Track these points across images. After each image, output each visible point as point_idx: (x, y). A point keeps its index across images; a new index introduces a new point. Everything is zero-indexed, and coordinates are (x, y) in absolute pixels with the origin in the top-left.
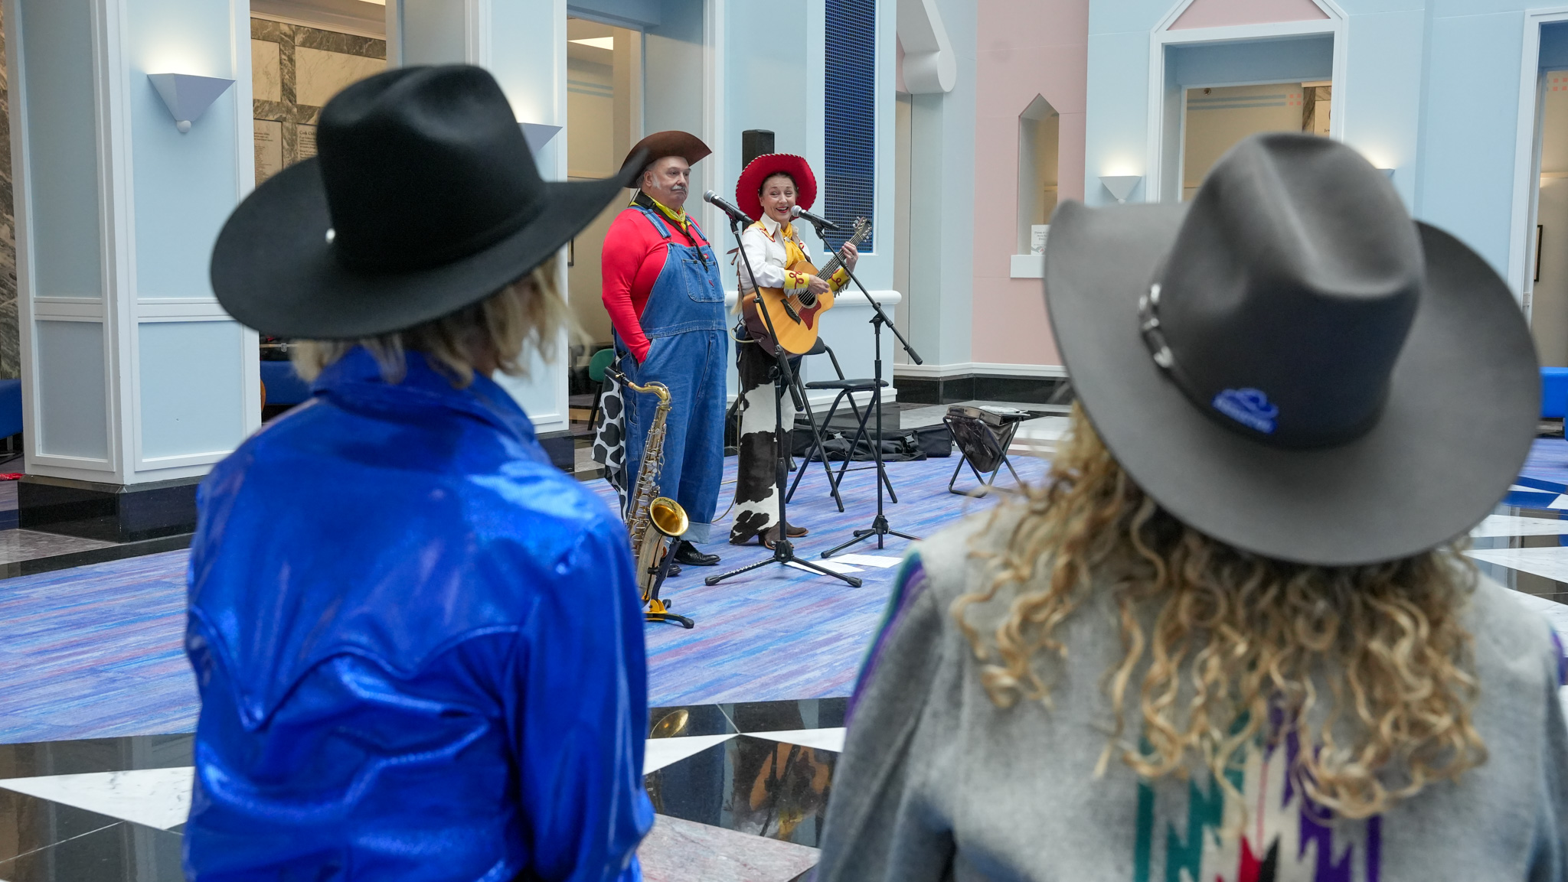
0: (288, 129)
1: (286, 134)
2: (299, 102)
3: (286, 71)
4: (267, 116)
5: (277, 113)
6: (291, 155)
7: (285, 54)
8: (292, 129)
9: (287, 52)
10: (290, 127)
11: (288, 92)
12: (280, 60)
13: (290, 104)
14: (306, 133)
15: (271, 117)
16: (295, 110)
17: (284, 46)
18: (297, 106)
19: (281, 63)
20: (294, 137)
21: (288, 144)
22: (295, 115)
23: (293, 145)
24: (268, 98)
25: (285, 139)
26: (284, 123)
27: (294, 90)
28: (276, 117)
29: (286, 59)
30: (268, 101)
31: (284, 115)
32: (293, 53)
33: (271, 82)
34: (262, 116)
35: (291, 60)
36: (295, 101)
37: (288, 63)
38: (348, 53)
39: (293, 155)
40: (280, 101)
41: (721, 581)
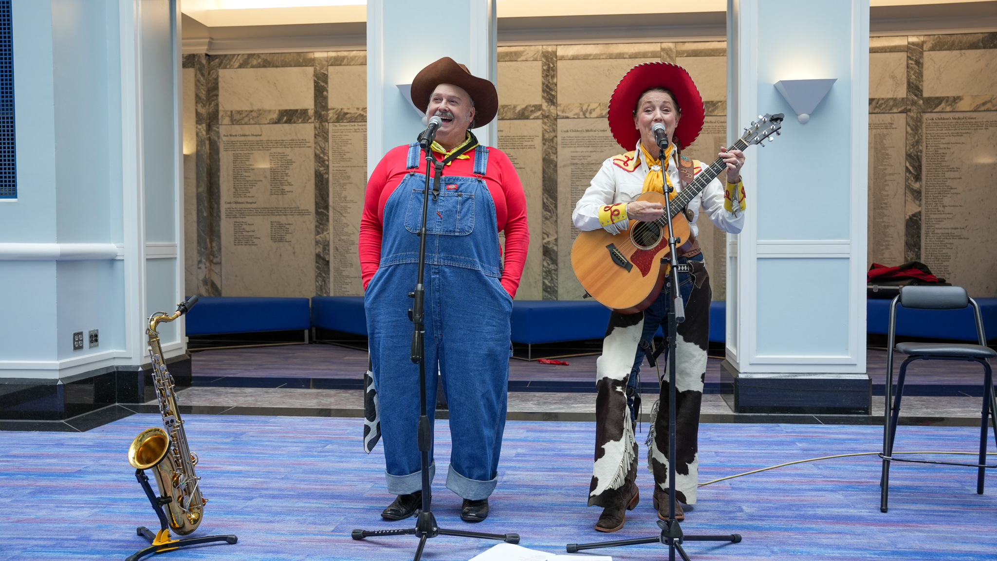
0: (912, 118)
1: (911, 122)
2: (926, 94)
3: (912, 72)
4: (891, 109)
5: (901, 107)
6: (914, 138)
7: (912, 59)
8: (917, 117)
9: (914, 58)
10: (915, 116)
11: (914, 88)
12: (908, 64)
13: (916, 98)
14: (933, 119)
15: (895, 110)
16: (921, 102)
17: (911, 53)
18: (923, 99)
19: (908, 67)
20: (919, 124)
21: (912, 129)
22: (920, 106)
23: (917, 130)
24: (894, 96)
25: (909, 125)
26: (909, 113)
27: (920, 87)
28: (899, 110)
29: (913, 63)
30: (892, 99)
31: (909, 107)
32: (922, 57)
33: (897, 83)
34: (886, 110)
35: (918, 63)
36: (922, 95)
37: (915, 66)
38: (984, 48)
39: (917, 138)
40: (905, 96)
41: (368, 538)
